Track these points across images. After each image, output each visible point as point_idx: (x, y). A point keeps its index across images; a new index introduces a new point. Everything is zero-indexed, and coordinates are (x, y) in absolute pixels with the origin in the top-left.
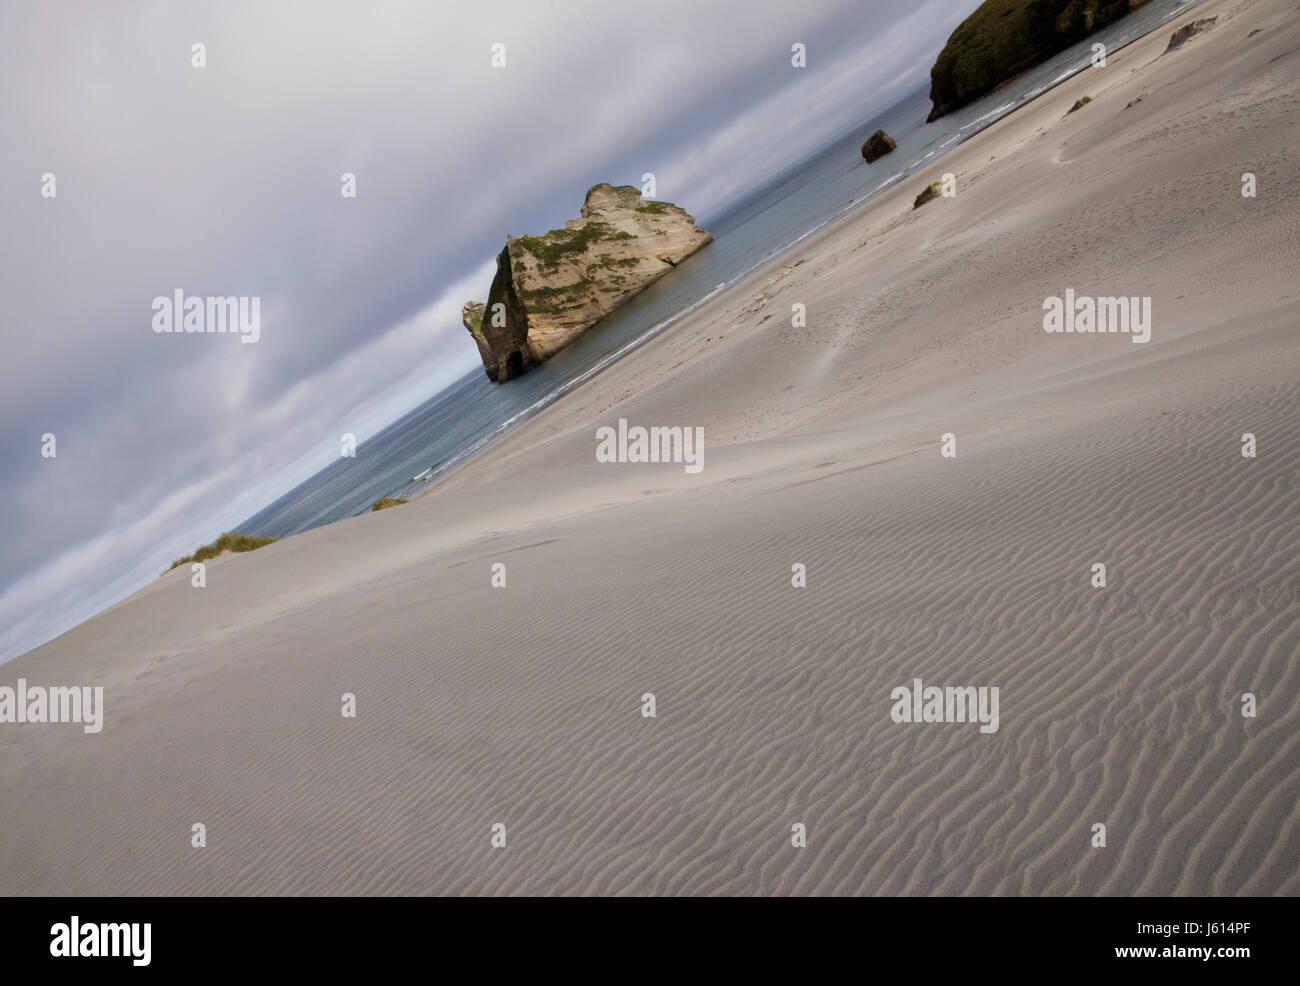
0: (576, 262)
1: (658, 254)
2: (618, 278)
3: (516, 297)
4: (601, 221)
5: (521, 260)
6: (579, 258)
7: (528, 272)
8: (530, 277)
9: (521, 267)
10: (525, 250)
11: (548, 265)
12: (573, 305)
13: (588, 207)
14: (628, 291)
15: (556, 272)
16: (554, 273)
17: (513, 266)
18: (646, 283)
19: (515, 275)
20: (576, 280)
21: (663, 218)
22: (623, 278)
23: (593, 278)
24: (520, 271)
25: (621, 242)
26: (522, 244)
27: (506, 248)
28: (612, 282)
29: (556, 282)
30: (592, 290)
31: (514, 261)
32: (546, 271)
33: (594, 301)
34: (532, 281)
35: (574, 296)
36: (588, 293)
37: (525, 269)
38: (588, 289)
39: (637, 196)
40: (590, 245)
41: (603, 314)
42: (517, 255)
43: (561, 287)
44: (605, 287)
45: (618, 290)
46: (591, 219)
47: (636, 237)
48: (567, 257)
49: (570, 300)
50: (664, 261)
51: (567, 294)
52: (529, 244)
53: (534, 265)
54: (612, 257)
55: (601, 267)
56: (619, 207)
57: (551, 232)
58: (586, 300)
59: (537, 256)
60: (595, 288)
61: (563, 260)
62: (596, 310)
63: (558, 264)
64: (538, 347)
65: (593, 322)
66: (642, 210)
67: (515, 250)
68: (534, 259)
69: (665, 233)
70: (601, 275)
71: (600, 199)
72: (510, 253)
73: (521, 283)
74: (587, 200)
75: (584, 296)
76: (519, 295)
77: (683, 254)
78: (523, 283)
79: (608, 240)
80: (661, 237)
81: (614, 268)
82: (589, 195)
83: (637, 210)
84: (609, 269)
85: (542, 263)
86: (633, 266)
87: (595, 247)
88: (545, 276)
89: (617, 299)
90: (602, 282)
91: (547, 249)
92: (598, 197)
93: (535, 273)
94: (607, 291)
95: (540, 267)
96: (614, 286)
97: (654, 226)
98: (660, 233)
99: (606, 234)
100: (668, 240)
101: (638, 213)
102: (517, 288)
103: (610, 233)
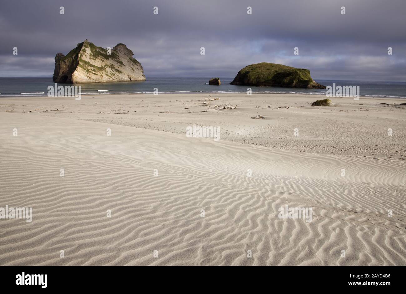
0: (103, 61)
1: (128, 74)
2: (113, 74)
3: (77, 59)
4: (117, 54)
5: (86, 49)
6: (104, 60)
7: (86, 54)
8: (85, 56)
9: (85, 51)
10: (89, 46)
11: (94, 56)
12: (94, 72)
13: (116, 48)
14: (114, 79)
15: (95, 60)
16: (94, 59)
17: (82, 49)
18: (120, 80)
19: (81, 52)
20: (100, 66)
21: (135, 66)
22: (114, 75)
23: (105, 69)
24: (84, 52)
25: (120, 64)
26: (89, 45)
27: (83, 43)
28: (110, 74)
29: (92, 62)
30: (103, 72)
31: (83, 48)
32: (92, 57)
33: (102, 75)
34: (85, 57)
35: (96, 70)
36: (101, 72)
37: (86, 52)
38: (102, 71)
39: (132, 55)
40: (110, 59)
41: (102, 81)
42: (86, 47)
43: (94, 65)
44: (107, 74)
45: (111, 77)
46: (115, 52)
47: (125, 66)
48: (101, 58)
49: (94, 70)
50: (129, 77)
51: (94, 68)
52: (92, 46)
53: (89, 53)
54: (114, 66)
55: (109, 67)
56: (125, 54)
57: (101, 47)
58: (99, 74)
59: (92, 51)
60: (104, 72)
61: (99, 58)
62: (100, 78)
63: (97, 58)
64: (75, 78)
65: (98, 82)
66: (131, 59)
67: (86, 45)
68: (91, 51)
69: (134, 70)
70: (108, 69)
71: (121, 48)
72: (84, 45)
73: (81, 56)
74: (117, 46)
75: (99, 72)
76: (79, 59)
77: (135, 79)
78: (82, 56)
79: (117, 61)
80: (132, 70)
81: (114, 70)
82: (118, 45)
83: (130, 58)
84: (111, 69)
85: (92, 54)
86: (119, 73)
87: (111, 61)
88: (91, 58)
89: (109, 79)
90: (107, 72)
91: (96, 51)
92: (121, 47)
93: (88, 56)
94: (107, 75)
95: (91, 55)
96: (110, 75)
97: (132, 66)
98: (132, 69)
99: (117, 59)
100: (133, 73)
101: (129, 60)
102: (79, 56)
103: (118, 59)
